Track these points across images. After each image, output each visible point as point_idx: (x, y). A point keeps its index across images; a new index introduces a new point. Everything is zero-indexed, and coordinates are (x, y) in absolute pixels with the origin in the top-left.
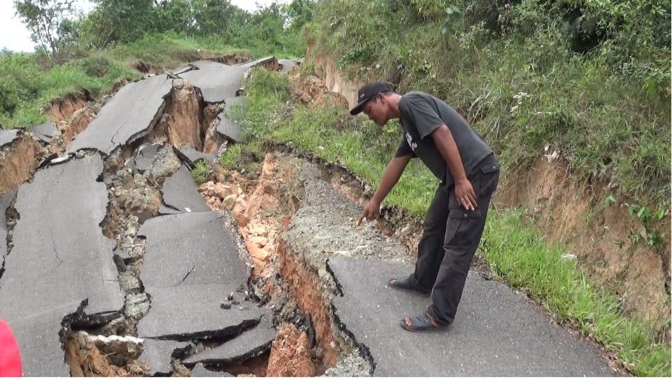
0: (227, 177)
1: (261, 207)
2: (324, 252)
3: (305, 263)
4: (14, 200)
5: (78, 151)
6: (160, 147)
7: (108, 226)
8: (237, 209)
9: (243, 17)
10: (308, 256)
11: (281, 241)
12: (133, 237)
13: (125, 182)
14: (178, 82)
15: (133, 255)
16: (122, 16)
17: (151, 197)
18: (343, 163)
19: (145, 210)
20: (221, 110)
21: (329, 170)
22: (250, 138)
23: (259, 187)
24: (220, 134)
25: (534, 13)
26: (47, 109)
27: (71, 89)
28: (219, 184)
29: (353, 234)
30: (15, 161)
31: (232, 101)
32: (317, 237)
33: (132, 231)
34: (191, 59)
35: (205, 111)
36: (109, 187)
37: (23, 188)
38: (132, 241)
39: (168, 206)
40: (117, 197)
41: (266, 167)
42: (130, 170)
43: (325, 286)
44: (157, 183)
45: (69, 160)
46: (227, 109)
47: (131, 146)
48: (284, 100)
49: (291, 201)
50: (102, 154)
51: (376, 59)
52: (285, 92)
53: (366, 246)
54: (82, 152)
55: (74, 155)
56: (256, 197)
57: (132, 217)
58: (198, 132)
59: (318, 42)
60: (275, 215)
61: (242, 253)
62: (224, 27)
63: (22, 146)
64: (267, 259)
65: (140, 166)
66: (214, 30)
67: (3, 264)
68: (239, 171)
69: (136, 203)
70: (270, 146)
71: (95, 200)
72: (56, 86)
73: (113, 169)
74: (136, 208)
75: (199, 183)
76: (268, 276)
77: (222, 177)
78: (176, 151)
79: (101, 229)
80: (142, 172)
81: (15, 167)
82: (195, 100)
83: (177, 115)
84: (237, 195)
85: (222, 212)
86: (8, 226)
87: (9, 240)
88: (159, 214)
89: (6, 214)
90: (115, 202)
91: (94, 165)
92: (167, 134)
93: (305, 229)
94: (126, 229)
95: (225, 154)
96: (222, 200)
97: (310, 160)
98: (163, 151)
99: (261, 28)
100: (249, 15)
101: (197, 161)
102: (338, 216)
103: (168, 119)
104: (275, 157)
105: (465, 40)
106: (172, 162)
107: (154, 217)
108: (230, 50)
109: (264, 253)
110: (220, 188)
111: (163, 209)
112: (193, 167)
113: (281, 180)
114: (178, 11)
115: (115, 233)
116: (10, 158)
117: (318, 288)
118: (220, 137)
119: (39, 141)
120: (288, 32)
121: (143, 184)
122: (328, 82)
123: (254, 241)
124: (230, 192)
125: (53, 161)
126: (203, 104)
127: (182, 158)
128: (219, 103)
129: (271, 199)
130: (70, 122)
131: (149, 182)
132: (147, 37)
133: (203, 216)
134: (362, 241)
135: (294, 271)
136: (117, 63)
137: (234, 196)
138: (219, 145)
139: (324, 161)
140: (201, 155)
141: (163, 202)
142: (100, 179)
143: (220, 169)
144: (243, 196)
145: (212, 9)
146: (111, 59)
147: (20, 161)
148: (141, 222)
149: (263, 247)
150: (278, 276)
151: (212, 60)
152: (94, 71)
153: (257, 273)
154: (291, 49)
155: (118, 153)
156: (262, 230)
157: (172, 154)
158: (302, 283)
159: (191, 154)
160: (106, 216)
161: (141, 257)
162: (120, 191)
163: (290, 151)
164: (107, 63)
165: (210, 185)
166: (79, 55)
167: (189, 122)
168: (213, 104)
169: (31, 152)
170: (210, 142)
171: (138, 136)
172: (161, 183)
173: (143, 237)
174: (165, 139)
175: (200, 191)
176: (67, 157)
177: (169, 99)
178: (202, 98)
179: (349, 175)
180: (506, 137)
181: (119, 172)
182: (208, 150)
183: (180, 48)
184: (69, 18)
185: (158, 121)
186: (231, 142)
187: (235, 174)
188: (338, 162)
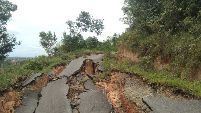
0: (102, 81)
1: (112, 87)
2: (137, 97)
3: (130, 101)
4: (41, 91)
5: (60, 77)
6: (83, 74)
7: (69, 96)
8: (106, 89)
9: (101, 43)
10: (131, 99)
11: (121, 96)
12: (76, 99)
13: (74, 84)
14: (86, 58)
15: (76, 104)
16: (70, 45)
17: (81, 87)
18: (135, 73)
19: (80, 91)
20: (98, 65)
21: (131, 75)
22: (107, 70)
23: (111, 82)
24: (98, 70)
25: (190, 21)
26: (52, 68)
27: (58, 63)
28: (100, 82)
29: (145, 91)
30: (41, 81)
31: (101, 62)
32: (133, 93)
33: (76, 97)
34: (89, 54)
35: (94, 65)
36: (69, 86)
37: (44, 88)
38: (76, 100)
39: (86, 89)
40: (72, 88)
41: (113, 77)
42: (75, 81)
43: (140, 109)
44: (83, 83)
45: (57, 79)
46: (100, 64)
47: (75, 75)
48: (114, 60)
49: (121, 85)
50: (67, 77)
51: (139, 45)
52: (114, 58)
53: (151, 95)
54: (61, 77)
55: (59, 78)
56: (111, 85)
57: (76, 93)
58: (93, 71)
59: (121, 45)
60: (117, 89)
61: (109, 100)
62: (96, 46)
63: (44, 77)
64: (116, 102)
65: (78, 80)
66: (94, 47)
67: (35, 110)
68: (105, 79)
69: (77, 89)
70: (113, 71)
71: (65, 89)
72: (54, 62)
73: (71, 81)
74: (77, 90)
75: (94, 83)
76: (118, 107)
77: (100, 81)
78: (87, 75)
79: (67, 97)
80: (78, 81)
81: (41, 82)
82: (91, 62)
83: (87, 66)
84: (105, 85)
85: (102, 89)
86: (38, 99)
87: (38, 103)
88: (84, 92)
89: (38, 96)
90: (71, 90)
91: (65, 80)
92: (85, 71)
93: (128, 91)
94: (74, 96)
95: (101, 75)
96: (101, 87)
97: (125, 73)
98: (84, 75)
99: (105, 46)
100: (102, 43)
101: (93, 77)
102: (138, 87)
103: (85, 67)
104: (115, 74)
105: (167, 34)
106: (86, 78)
107: (82, 92)
108: (98, 52)
109: (115, 100)
110: (100, 83)
111: (85, 90)
112: (92, 79)
113: (117, 79)
114: (84, 43)
115: (71, 98)
116: (40, 80)
117: (137, 110)
118: (99, 71)
119: (49, 76)
120: (112, 46)
121: (79, 84)
122: (125, 55)
123: (112, 97)
124: (103, 84)
125: (53, 80)
126: (93, 63)
127: (89, 77)
128: (98, 63)
129: (115, 85)
130: (58, 70)
131: (80, 83)
132: (77, 50)
133: (96, 91)
134: (149, 93)
135: (127, 105)
136: (70, 56)
137: (104, 85)
138: (99, 73)
139: (129, 73)
140: (94, 76)
141: (85, 88)
142: (67, 84)
143: (100, 79)
144: (107, 85)
145: (93, 42)
146: (69, 56)
147: (43, 81)
148: (79, 94)
149: (114, 98)
150: (121, 107)
151: (94, 54)
152: (64, 59)
153: (114, 106)
154: (114, 50)
155: (72, 77)
156: (114, 94)
157: (86, 76)
158: (130, 108)
159: (92, 76)
160: (68, 93)
161: (79, 104)
162: (73, 87)
163: (119, 71)
164: (67, 56)
165: (97, 83)
166: (60, 55)
167: (90, 68)
168: (96, 63)
169: (46, 78)
170: (96, 72)
171: (77, 72)
172: (84, 83)
173: (79, 98)
174: (84, 72)
175: (95, 85)
176: (57, 78)
177: (85, 62)
178: (93, 62)
179: (137, 76)
180: (187, 59)
181: (72, 82)
182: (96, 75)
183: (86, 52)
184: (57, 47)
185: (82, 68)
186: (102, 72)
187: (104, 80)
188: (133, 72)
